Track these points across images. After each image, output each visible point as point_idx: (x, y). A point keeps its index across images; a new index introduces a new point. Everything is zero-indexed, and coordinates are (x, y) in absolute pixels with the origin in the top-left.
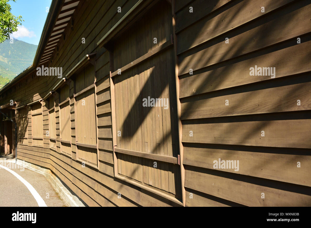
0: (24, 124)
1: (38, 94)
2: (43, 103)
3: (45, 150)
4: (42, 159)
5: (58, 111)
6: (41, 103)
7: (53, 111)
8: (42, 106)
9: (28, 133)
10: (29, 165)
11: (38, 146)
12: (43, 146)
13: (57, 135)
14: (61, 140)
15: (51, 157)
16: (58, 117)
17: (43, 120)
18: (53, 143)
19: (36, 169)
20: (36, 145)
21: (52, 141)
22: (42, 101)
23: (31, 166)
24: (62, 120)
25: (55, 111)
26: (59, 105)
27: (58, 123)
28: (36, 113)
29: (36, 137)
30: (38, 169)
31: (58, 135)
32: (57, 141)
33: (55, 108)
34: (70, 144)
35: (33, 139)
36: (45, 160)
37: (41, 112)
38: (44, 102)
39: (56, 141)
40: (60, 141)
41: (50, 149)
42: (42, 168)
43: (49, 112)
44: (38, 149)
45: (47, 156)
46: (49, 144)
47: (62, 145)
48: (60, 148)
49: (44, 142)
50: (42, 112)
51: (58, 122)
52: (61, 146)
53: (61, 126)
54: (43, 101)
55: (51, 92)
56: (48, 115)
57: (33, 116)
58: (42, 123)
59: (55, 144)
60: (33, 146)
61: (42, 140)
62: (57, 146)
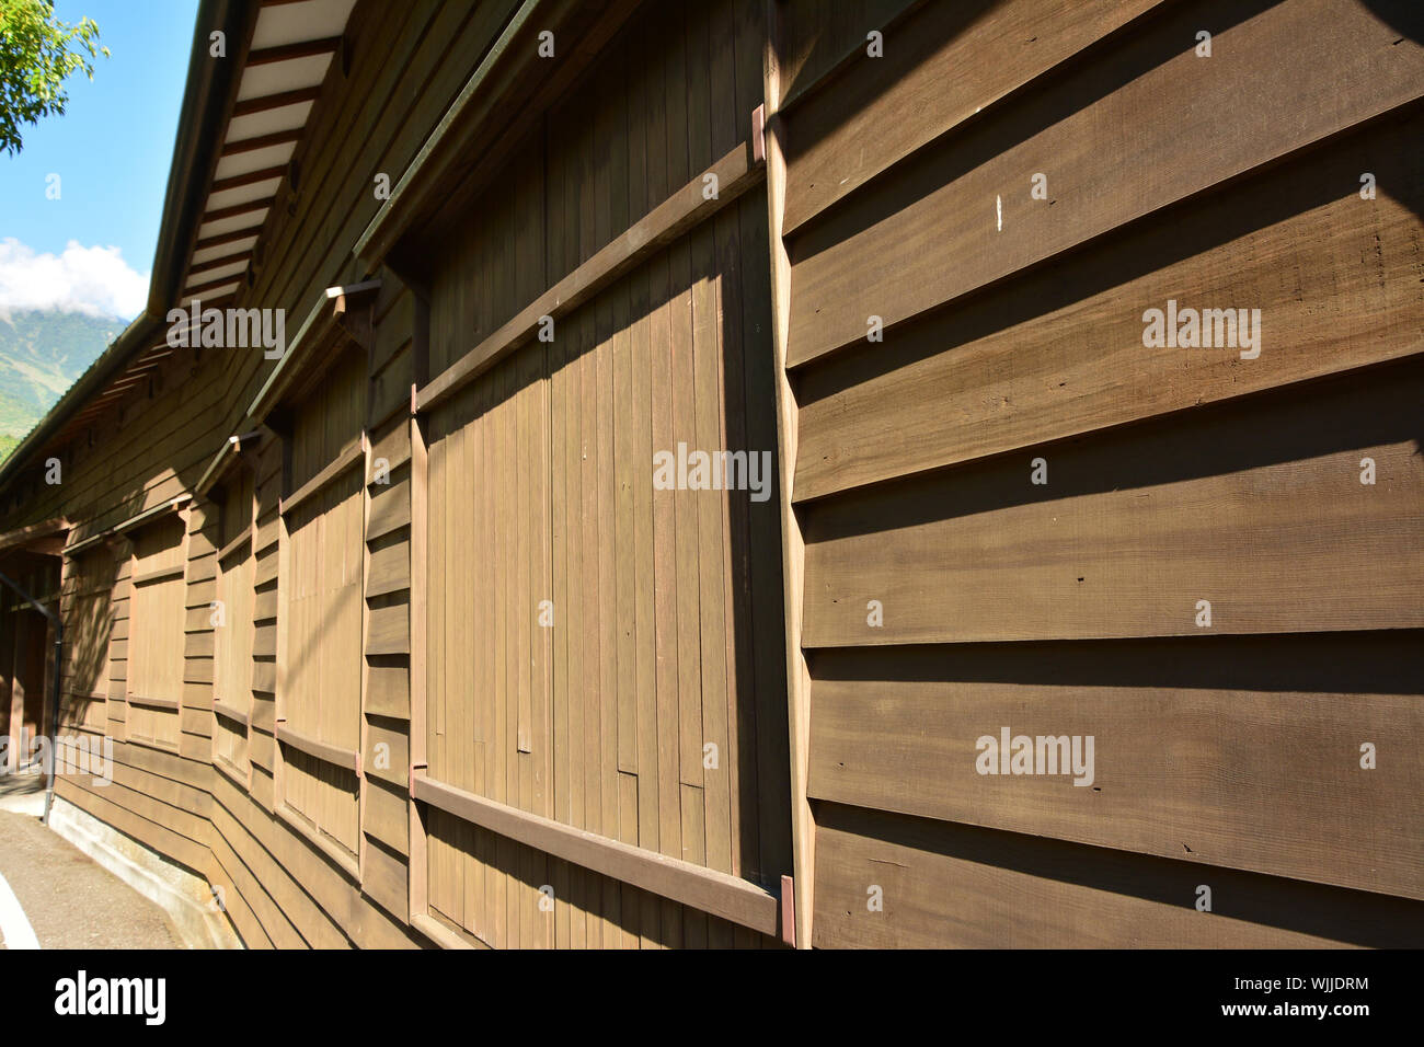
0: (94, 634)
1: (170, 472)
2: (192, 519)
3: (185, 771)
4: (166, 816)
5: (274, 547)
6: (185, 515)
7: (241, 554)
8: (188, 530)
9: (111, 673)
10: (107, 834)
11: (155, 745)
12: (175, 745)
13: (257, 694)
14: (279, 730)
15: (218, 814)
16: (272, 585)
17: (188, 608)
18: (231, 733)
19: (134, 865)
20: (144, 739)
21: (224, 720)
22: (188, 508)
23: (117, 845)
24: (292, 603)
25: (255, 548)
26: (283, 507)
27: (272, 621)
28: (152, 571)
29: (146, 697)
30: (144, 865)
31: (265, 696)
32: (255, 728)
33: (255, 530)
34: (354, 772)
35: (133, 704)
36: (182, 823)
37: (179, 564)
38: (197, 512)
39: (250, 731)
40: (271, 735)
41: (213, 765)
42: (165, 864)
43: (222, 562)
44: (152, 761)
45: (197, 801)
46: (210, 738)
47: (285, 760)
48: (270, 775)
49: (184, 723)
50: (183, 566)
51: (266, 615)
52: (279, 765)
53: (285, 643)
54: (193, 505)
55: (234, 439)
56: (214, 578)
57: (138, 585)
58: (183, 621)
59: (241, 748)
60: (130, 738)
61: (175, 711)
62: (252, 762)
